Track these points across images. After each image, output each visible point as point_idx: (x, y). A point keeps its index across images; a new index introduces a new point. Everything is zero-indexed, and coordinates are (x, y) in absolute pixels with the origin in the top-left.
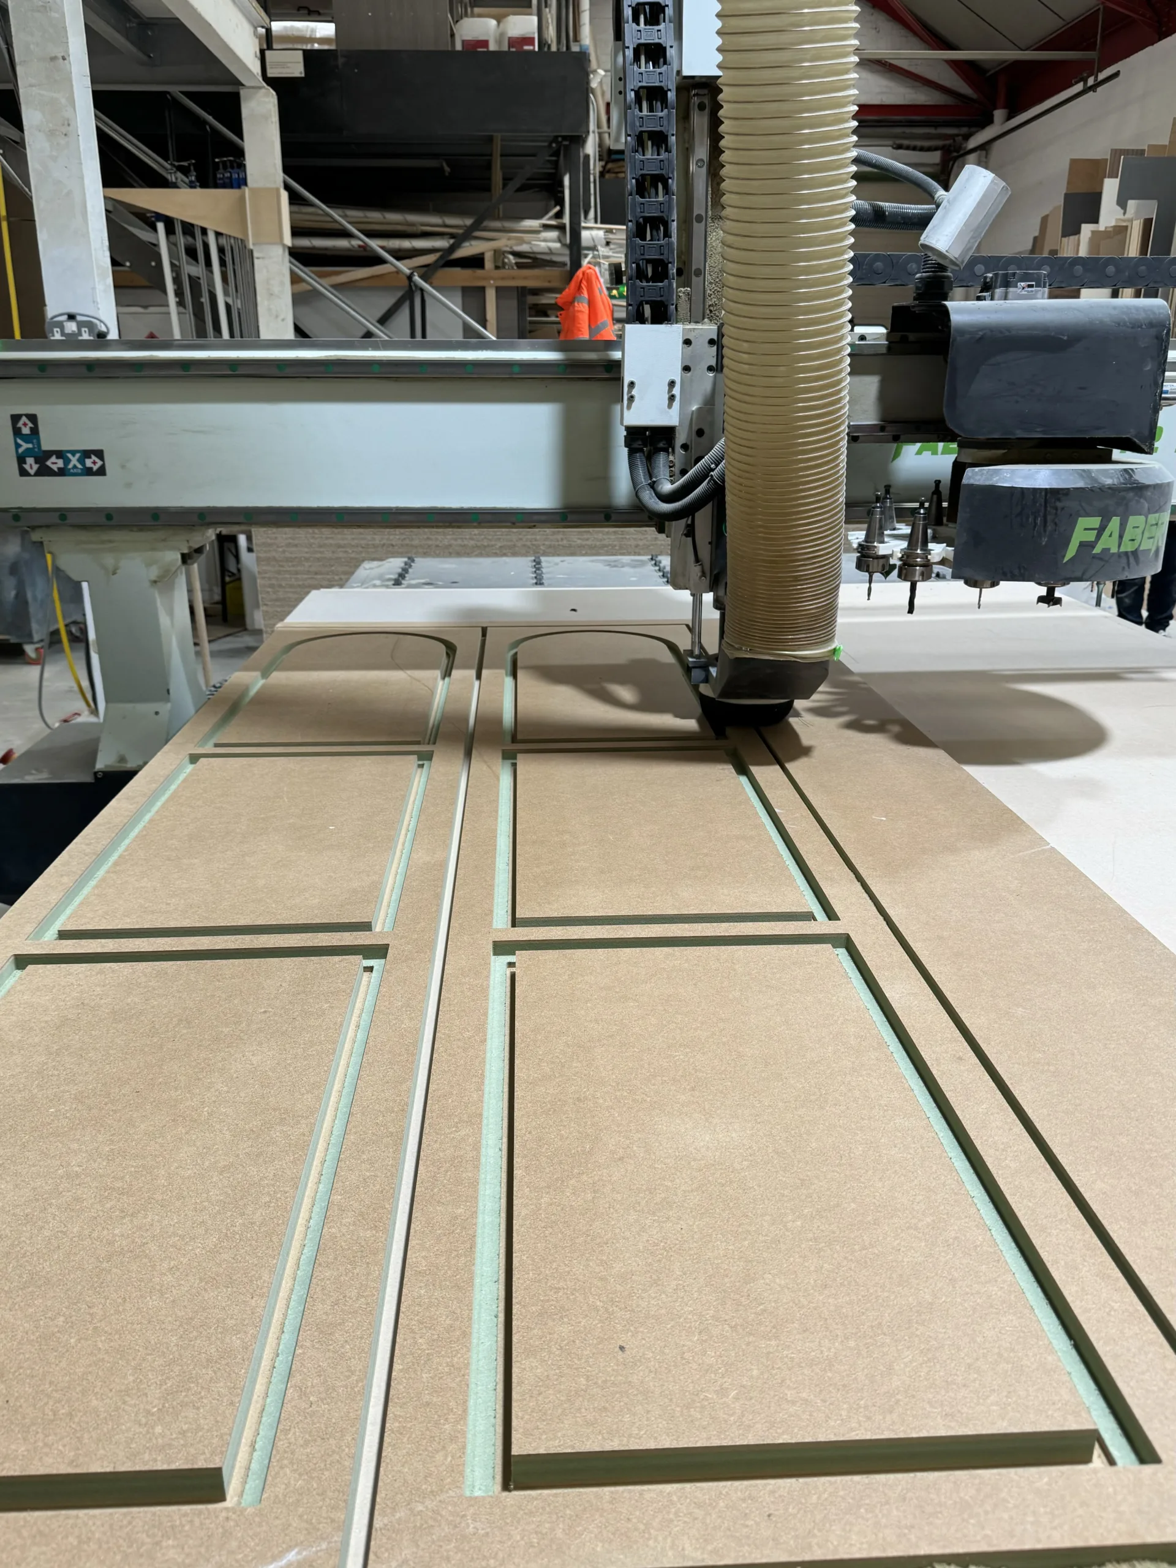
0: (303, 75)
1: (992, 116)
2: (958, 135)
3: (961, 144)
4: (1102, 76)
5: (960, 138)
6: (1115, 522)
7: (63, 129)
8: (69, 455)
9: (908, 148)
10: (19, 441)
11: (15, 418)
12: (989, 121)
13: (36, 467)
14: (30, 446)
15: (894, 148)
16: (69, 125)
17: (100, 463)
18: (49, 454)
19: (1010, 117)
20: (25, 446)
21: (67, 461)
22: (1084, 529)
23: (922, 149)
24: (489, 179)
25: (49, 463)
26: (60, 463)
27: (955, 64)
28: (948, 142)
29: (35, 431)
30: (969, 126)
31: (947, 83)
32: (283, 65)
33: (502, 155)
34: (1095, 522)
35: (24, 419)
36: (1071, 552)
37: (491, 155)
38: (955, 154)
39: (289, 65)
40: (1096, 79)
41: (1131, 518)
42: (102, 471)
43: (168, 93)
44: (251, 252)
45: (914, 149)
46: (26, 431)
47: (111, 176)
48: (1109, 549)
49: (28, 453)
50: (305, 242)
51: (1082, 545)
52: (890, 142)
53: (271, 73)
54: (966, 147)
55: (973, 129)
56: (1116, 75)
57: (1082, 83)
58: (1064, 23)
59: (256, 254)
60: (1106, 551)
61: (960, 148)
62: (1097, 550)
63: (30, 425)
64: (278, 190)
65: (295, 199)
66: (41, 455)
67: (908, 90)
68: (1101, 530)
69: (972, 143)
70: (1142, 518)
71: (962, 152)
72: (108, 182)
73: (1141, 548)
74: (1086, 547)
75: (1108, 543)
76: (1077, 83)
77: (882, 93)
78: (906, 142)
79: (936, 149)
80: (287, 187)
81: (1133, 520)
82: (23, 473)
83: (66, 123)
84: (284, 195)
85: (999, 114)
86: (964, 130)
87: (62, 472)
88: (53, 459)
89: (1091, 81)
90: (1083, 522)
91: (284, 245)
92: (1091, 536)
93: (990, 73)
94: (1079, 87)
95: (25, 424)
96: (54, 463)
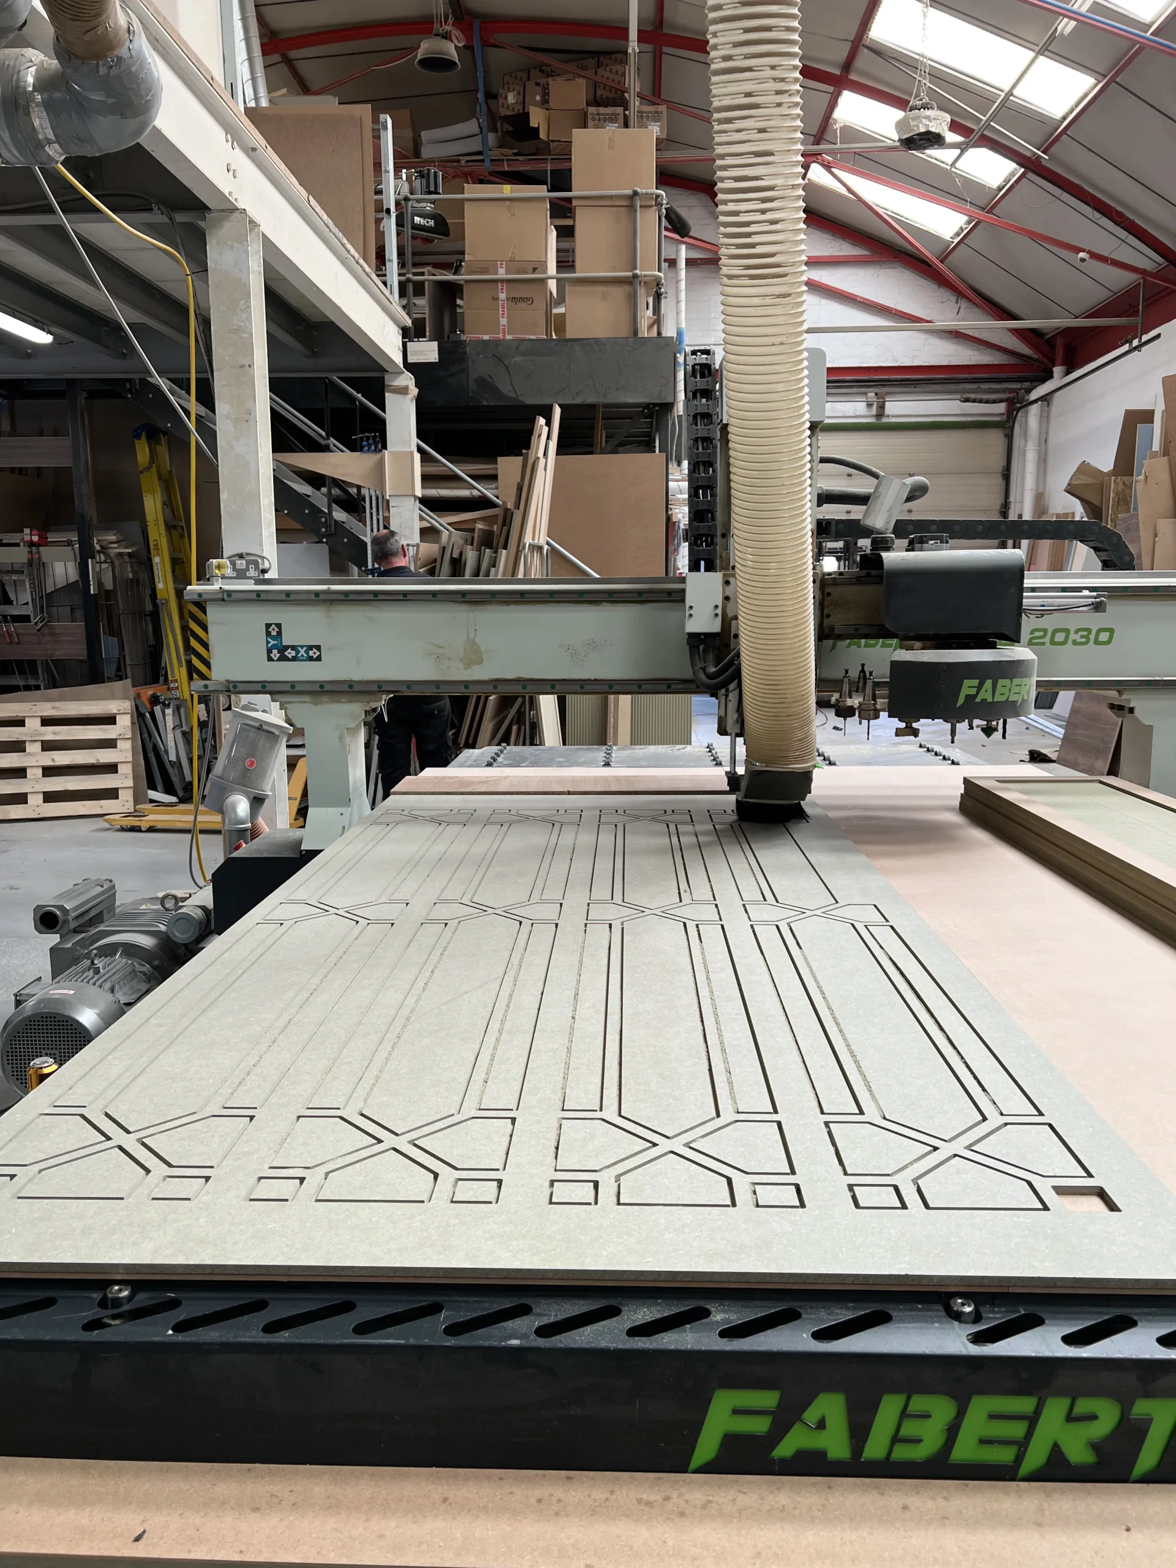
0: (437, 361)
1: (1052, 372)
2: (1020, 389)
3: (1024, 397)
4: (1145, 338)
5: (1023, 391)
6: (989, 683)
7: (247, 417)
8: (300, 649)
9: (974, 401)
10: (269, 639)
11: (268, 626)
12: (1050, 376)
13: (278, 655)
14: (276, 642)
15: (961, 401)
16: (250, 414)
17: (318, 653)
18: (287, 648)
19: (1068, 373)
20: (273, 642)
21: (298, 652)
22: (968, 687)
23: (987, 402)
24: (592, 437)
25: (286, 653)
26: (293, 653)
27: (1018, 333)
28: (1011, 395)
29: (279, 633)
30: (1032, 381)
31: (1009, 346)
32: (422, 353)
33: (603, 419)
34: (976, 682)
35: (273, 626)
36: (961, 701)
37: (594, 419)
38: (1018, 405)
39: (425, 353)
40: (1139, 342)
41: (1000, 681)
42: (319, 659)
43: (327, 378)
44: (388, 501)
45: (981, 401)
46: (274, 633)
47: (280, 444)
48: (986, 699)
49: (274, 647)
50: (433, 492)
51: (967, 696)
52: (959, 396)
53: (411, 359)
54: (1028, 399)
55: (1034, 384)
56: (1159, 336)
57: (1128, 344)
58: (1112, 294)
59: (391, 504)
60: (984, 700)
61: (1023, 400)
62: (978, 700)
63: (277, 630)
64: (412, 453)
65: (425, 457)
66: (282, 648)
67: (975, 353)
68: (979, 688)
69: (1035, 395)
70: (1008, 681)
71: (1024, 403)
72: (275, 449)
73: (1010, 700)
74: (970, 698)
75: (986, 694)
76: (1123, 345)
77: (950, 356)
78: (972, 396)
79: (1001, 401)
80: (420, 450)
81: (1001, 682)
82: (270, 659)
83: (248, 412)
84: (417, 457)
85: (1057, 370)
86: (1027, 385)
87: (294, 659)
88: (289, 650)
89: (1135, 343)
90: (967, 683)
91: (415, 497)
92: (973, 691)
93: (1048, 336)
94: (1126, 347)
95: (274, 629)
96: (290, 653)
